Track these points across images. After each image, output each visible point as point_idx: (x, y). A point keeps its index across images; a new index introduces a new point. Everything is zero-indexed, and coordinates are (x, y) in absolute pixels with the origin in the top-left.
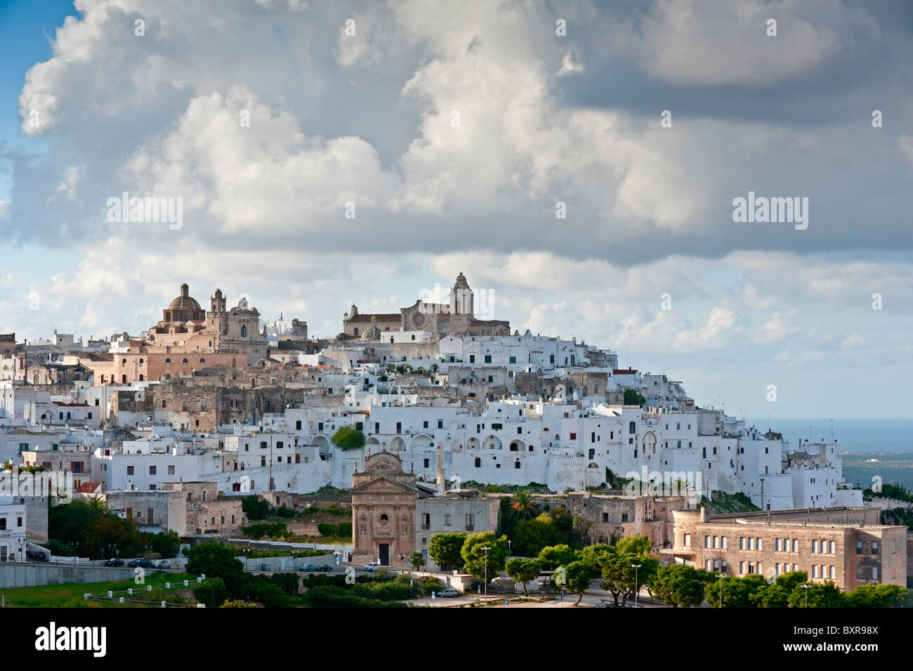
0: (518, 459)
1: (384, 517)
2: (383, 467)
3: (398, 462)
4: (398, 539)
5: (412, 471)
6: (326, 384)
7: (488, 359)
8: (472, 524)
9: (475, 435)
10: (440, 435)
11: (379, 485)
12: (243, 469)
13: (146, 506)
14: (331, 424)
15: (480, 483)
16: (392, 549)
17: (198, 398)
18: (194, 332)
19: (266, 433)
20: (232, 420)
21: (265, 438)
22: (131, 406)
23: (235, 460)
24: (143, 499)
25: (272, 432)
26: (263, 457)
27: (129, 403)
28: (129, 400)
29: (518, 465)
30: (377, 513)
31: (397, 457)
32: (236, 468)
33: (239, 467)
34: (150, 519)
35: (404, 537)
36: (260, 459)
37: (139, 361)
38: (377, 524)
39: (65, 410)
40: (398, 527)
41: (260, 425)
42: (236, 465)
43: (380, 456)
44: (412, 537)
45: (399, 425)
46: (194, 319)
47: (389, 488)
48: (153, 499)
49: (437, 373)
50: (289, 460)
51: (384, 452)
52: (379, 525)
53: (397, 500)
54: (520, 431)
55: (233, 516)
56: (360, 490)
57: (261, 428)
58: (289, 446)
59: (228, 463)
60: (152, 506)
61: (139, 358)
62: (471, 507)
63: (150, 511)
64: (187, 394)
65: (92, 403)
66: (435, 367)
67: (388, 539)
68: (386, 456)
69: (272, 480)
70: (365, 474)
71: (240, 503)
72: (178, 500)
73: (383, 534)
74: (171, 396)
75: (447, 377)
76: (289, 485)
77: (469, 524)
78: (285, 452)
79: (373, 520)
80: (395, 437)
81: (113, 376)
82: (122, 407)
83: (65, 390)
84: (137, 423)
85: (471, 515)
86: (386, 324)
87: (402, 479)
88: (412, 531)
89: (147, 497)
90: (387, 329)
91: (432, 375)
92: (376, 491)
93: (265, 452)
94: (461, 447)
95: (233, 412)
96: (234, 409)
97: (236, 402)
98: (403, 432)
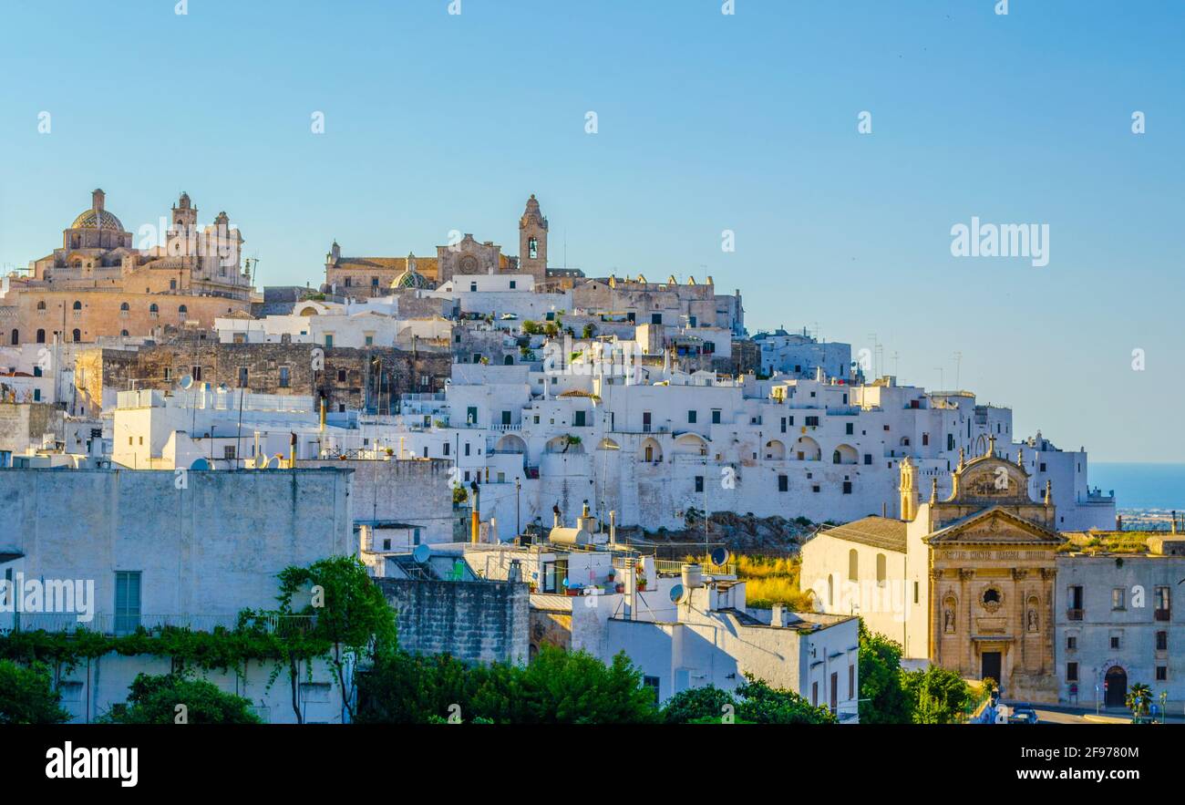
0: (847, 478)
9: (777, 435)
10: (718, 436)
15: (788, 519)
20: (337, 405)
29: (847, 488)
45: (647, 418)
54: (848, 429)
94: (755, 456)
95: (340, 389)
96: (341, 385)
97: (344, 372)
98: (654, 429)
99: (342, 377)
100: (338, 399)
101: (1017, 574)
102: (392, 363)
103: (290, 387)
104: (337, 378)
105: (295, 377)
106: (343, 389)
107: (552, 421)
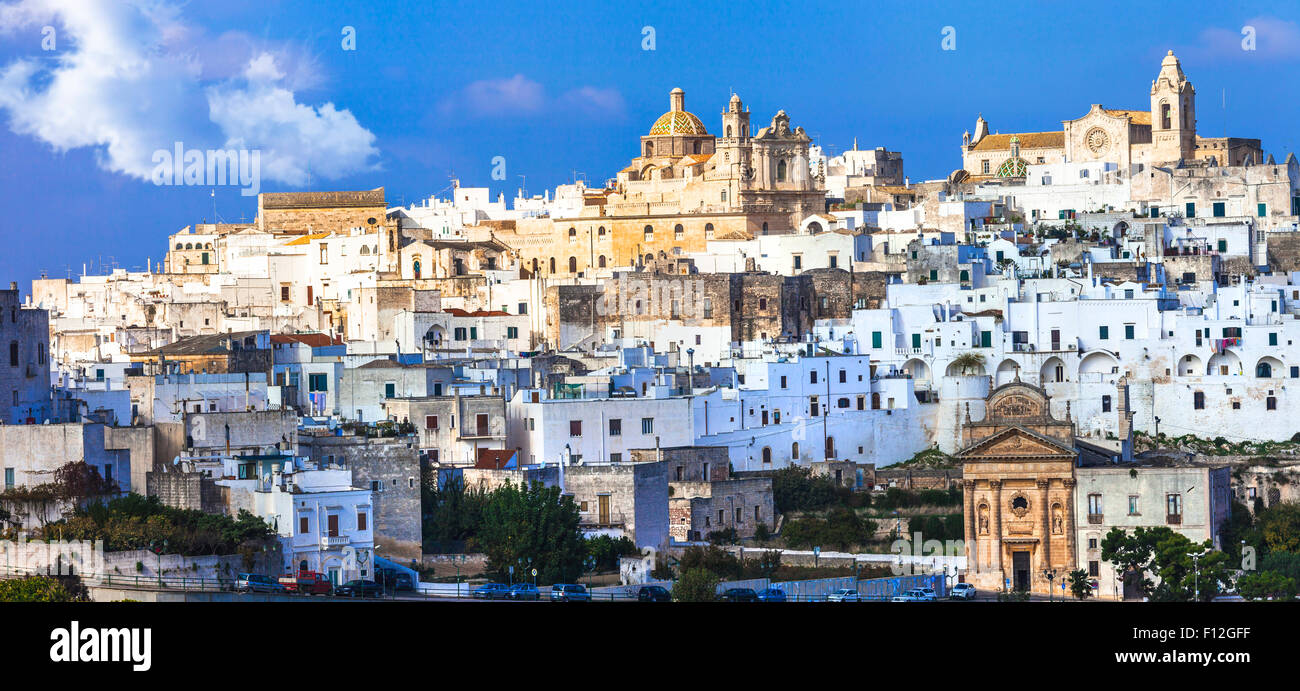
0: (1271, 392)
1: (1020, 502)
2: (1016, 410)
3: (1042, 401)
4: (1047, 542)
5: (1068, 416)
6: (925, 264)
7: (1219, 210)
8: (1179, 512)
9: (1192, 349)
10: (1130, 352)
11: (1009, 443)
12: (777, 421)
13: (596, 491)
14: (933, 336)
15: (1204, 438)
16: (1037, 559)
18: (694, 175)
19: (819, 355)
20: (758, 333)
21: (818, 364)
22: (583, 313)
23: (763, 407)
24: (590, 477)
25: (829, 353)
26: (814, 399)
27: (577, 307)
28: (579, 301)
29: (1271, 404)
30: (1009, 494)
31: (1042, 391)
32: (765, 421)
33: (771, 420)
34: (604, 515)
35: (1059, 538)
36: (808, 403)
37: (597, 231)
38: (1008, 516)
39: (466, 324)
40: (1045, 520)
41: (808, 340)
42: (765, 414)
43: (1010, 391)
44: (1073, 538)
45: (1056, 335)
46: (695, 153)
47: (1028, 449)
48: (607, 477)
49: (1126, 239)
50: (861, 402)
51: (1018, 382)
52: (1012, 517)
53: (1042, 470)
54: (1273, 339)
55: (757, 508)
56: (976, 452)
57: (810, 346)
58: (860, 378)
59: (752, 412)
60: (606, 490)
61: (596, 225)
62: (1177, 480)
63: (604, 498)
65: (513, 309)
66: (1122, 227)
67: (1030, 543)
68: (1022, 389)
69: (829, 442)
70: (983, 424)
71: (769, 484)
72: (652, 479)
73: (1019, 533)
75: (1142, 244)
76: (861, 450)
77: (1172, 512)
78: (854, 389)
79: (1002, 508)
80: (1049, 356)
81: (552, 259)
82: (567, 316)
83: (469, 287)
84: (594, 344)
85: (1176, 495)
86: (1039, 152)
87: (1051, 431)
88: (1072, 527)
89: (596, 475)
90: (1041, 160)
91: (1119, 241)
92: (1004, 454)
93: (819, 389)
94: (1168, 372)
95: (761, 318)
96: (762, 314)
97: (765, 300)
98: (1063, 347)
99: (763, 307)
100: (760, 328)
101: (1046, 484)
102: (830, 287)
104: (758, 306)
105: (716, 308)
106: (764, 318)
107: (953, 343)
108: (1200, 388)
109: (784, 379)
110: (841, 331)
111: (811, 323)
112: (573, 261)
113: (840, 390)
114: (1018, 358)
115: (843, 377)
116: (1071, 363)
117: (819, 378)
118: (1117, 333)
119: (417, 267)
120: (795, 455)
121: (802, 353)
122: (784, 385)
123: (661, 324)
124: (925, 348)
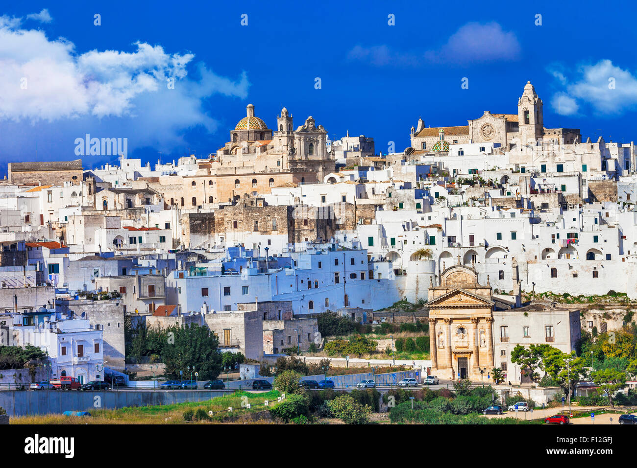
0: (595, 268)
3: (473, 275)
4: (477, 352)
5: (488, 283)
6: (396, 199)
7: (560, 168)
8: (552, 336)
9: (550, 245)
10: (514, 247)
11: (455, 298)
12: (316, 286)
13: (222, 327)
14: (403, 239)
15: (557, 293)
16: (471, 362)
17: (269, 217)
18: (261, 152)
19: (339, 250)
20: (303, 239)
21: (339, 255)
22: (203, 228)
23: (308, 279)
24: (219, 320)
25: (345, 249)
26: (337, 274)
27: (200, 225)
28: (200, 222)
29: (595, 274)
30: (455, 326)
31: (473, 270)
32: (310, 287)
33: (313, 285)
34: (227, 341)
36: (334, 276)
37: (207, 183)
38: (455, 338)
39: (136, 234)
40: (476, 340)
41: (332, 242)
42: (310, 283)
43: (455, 270)
44: (492, 350)
45: (472, 238)
46: (261, 139)
47: (466, 301)
48: (229, 320)
49: (508, 184)
50: (363, 275)
51: (460, 265)
52: (457, 339)
53: (474, 313)
54: (596, 239)
55: (309, 334)
56: (436, 304)
57: (334, 245)
58: (362, 263)
59: (302, 281)
60: (227, 327)
61: (208, 179)
62: (549, 318)
64: (258, 214)
65: (162, 226)
66: (506, 178)
67: (467, 353)
68: (462, 269)
69: (346, 296)
70: (440, 288)
71: (316, 321)
72: (253, 320)
73: (462, 348)
74: (241, 217)
75: (518, 188)
76: (363, 302)
77: (548, 336)
78: (358, 269)
79: (451, 334)
80: (468, 249)
81: (182, 198)
82: (194, 230)
83: (135, 214)
84: (209, 245)
85: (550, 327)
86: (454, 138)
87: (479, 292)
88: (492, 344)
89: (222, 318)
90: (456, 142)
91: (504, 186)
92: (452, 305)
93: (339, 269)
94: (536, 257)
95: (305, 230)
96: (306, 227)
97: (307, 220)
98: (476, 244)
99: (306, 224)
100: (304, 235)
101: (476, 320)
103: (277, 230)
104: (303, 223)
105: (279, 225)
106: (307, 230)
107: (414, 243)
108: (554, 266)
109: (320, 263)
110: (351, 236)
111: (333, 232)
112: (194, 199)
113: (351, 270)
114: (450, 250)
115: (353, 262)
116: (481, 253)
117: (339, 263)
118: (506, 236)
119: (105, 203)
120: (327, 305)
121: (330, 249)
122: (320, 267)
123: (248, 234)
124: (398, 245)
